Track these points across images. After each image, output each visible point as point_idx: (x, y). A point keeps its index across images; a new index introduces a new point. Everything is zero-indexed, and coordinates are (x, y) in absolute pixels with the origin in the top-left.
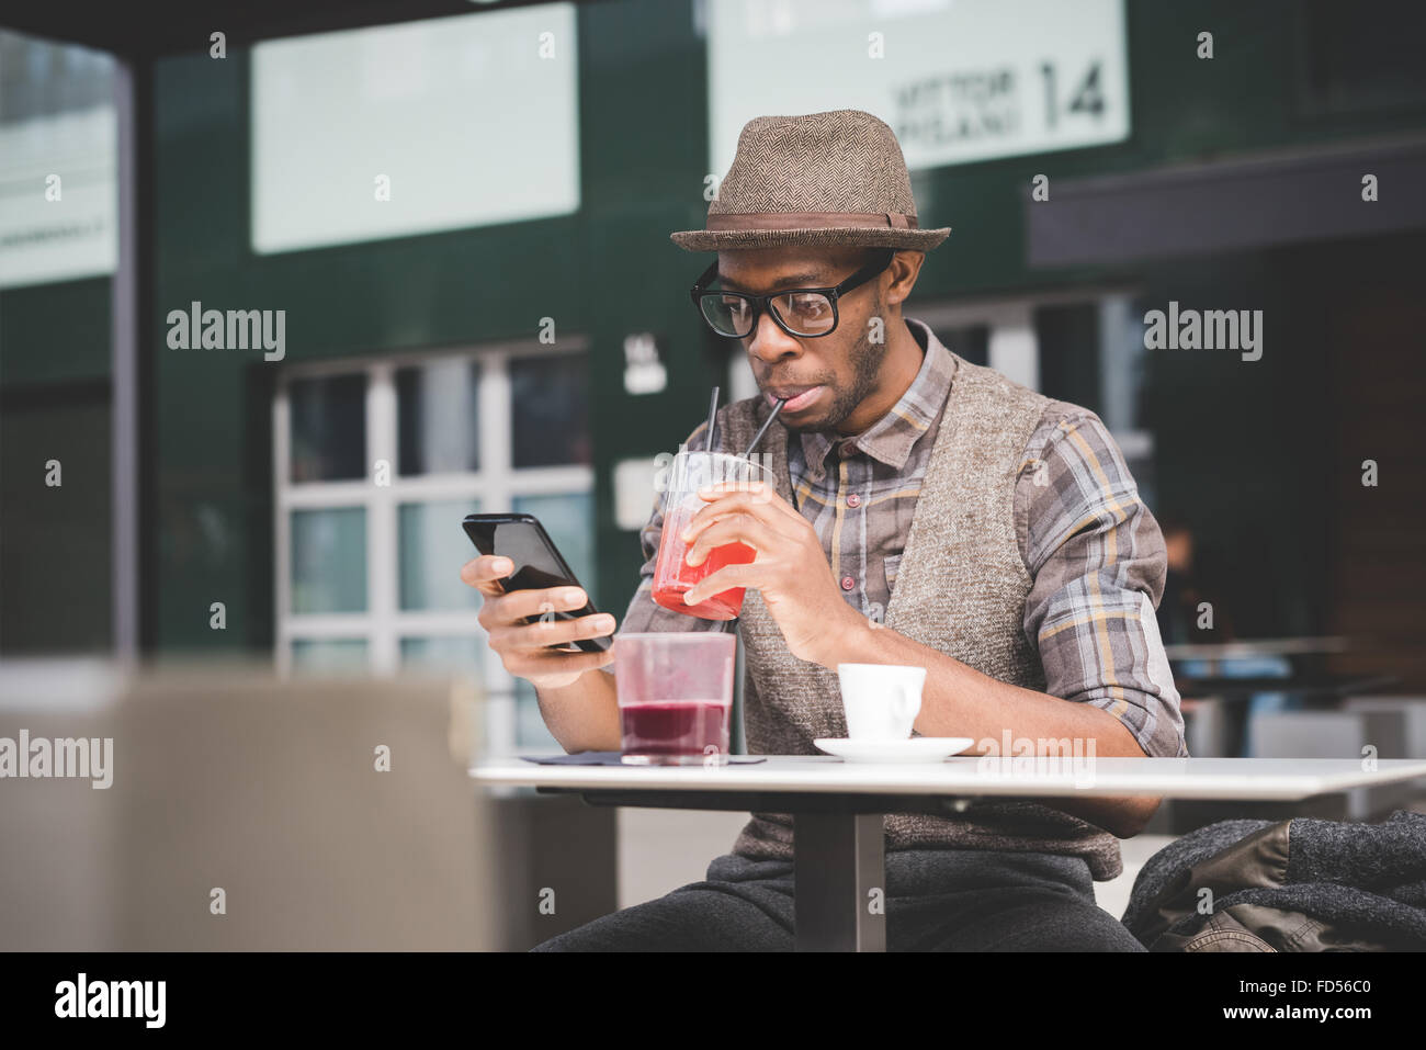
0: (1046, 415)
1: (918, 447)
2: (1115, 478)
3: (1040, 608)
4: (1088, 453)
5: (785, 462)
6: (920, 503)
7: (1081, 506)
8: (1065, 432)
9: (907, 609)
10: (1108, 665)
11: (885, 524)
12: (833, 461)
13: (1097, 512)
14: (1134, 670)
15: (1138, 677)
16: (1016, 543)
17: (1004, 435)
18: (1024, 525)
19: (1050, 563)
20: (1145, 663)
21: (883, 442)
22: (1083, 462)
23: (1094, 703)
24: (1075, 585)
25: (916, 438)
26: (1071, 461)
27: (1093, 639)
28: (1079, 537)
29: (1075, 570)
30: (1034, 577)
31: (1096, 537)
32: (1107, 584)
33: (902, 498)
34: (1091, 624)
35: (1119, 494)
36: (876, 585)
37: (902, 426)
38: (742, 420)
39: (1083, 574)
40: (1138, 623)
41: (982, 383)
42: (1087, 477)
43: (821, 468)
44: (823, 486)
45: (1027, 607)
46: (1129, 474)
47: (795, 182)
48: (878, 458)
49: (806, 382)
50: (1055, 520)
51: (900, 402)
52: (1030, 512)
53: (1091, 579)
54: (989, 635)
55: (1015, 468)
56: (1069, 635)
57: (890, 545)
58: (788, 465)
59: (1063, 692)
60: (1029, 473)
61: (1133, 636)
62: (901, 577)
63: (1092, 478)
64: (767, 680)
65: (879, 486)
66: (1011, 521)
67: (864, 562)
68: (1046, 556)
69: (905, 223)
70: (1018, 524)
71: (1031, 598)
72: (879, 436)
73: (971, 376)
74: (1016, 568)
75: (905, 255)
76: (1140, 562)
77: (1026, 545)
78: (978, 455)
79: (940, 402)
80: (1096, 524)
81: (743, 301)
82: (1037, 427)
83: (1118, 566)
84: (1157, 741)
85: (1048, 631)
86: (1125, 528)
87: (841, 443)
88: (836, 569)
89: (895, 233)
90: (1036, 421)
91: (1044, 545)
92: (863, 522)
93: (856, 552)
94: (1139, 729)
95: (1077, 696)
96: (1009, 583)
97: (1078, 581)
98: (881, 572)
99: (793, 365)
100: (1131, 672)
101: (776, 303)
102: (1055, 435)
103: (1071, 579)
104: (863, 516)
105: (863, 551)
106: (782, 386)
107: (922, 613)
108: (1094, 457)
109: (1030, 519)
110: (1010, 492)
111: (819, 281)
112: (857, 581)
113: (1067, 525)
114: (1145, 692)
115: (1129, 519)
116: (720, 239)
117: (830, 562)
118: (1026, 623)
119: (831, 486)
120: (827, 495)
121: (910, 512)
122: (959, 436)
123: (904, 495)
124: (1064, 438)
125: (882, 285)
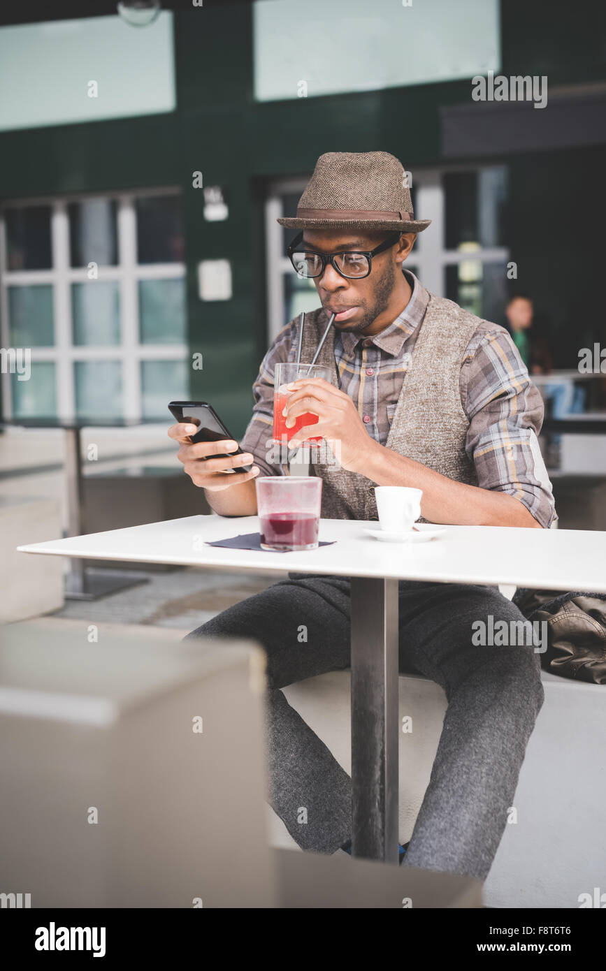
0: (478, 330)
1: (406, 344)
2: (516, 367)
3: (475, 440)
4: (501, 353)
5: (332, 350)
6: (407, 376)
7: (497, 384)
8: (489, 340)
9: (399, 436)
10: (512, 471)
11: (388, 387)
12: (359, 348)
13: (506, 387)
14: (527, 473)
15: (529, 478)
16: (460, 401)
17: (454, 339)
18: (465, 392)
19: (480, 414)
20: (533, 470)
21: (387, 340)
22: (499, 358)
23: (506, 492)
24: (494, 427)
25: (406, 339)
26: (493, 358)
27: (505, 457)
28: (496, 401)
29: (494, 419)
30: (470, 420)
31: (505, 401)
32: (511, 427)
33: (397, 372)
34: (503, 448)
35: (518, 376)
36: (382, 421)
37: (399, 331)
38: (308, 324)
39: (498, 421)
40: (528, 446)
41: (444, 309)
42: (501, 368)
43: (352, 353)
44: (353, 362)
45: (467, 438)
46: (524, 364)
47: (350, 192)
48: (385, 350)
49: (350, 304)
50: (482, 390)
51: (398, 318)
52: (468, 384)
53: (503, 424)
54: (444, 451)
55: (460, 359)
56: (491, 455)
57: (390, 398)
58: (334, 351)
59: (488, 486)
60: (468, 363)
61: (526, 454)
62: (396, 418)
63: (504, 368)
64: (321, 470)
65: (384, 363)
66: (458, 389)
67: (376, 408)
68: (478, 409)
69: (409, 217)
70: (462, 391)
71: (469, 433)
72: (385, 337)
73: (437, 304)
74: (460, 415)
75: (407, 235)
76: (529, 413)
77: (466, 402)
78: (440, 350)
79: (420, 318)
80: (506, 394)
81: (316, 256)
82: (473, 336)
83: (517, 416)
84: (540, 511)
85: (479, 453)
86: (522, 395)
87: (363, 340)
88: (361, 411)
89: (405, 223)
90: (473, 333)
91: (475, 404)
92: (376, 386)
93: (372, 402)
94: (530, 506)
95: (497, 488)
96: (456, 423)
97: (495, 425)
98: (385, 413)
99: (343, 293)
100: (525, 474)
101: (336, 258)
102: (483, 342)
103: (492, 423)
104: (376, 381)
105: (376, 402)
106: (336, 305)
107: (408, 438)
108: (505, 356)
109: (468, 389)
110: (458, 373)
111: (362, 247)
112: (372, 418)
113: (488, 394)
114: (533, 485)
115: (524, 390)
116: (308, 223)
117: (357, 407)
118: (467, 447)
119: (357, 362)
120: (354, 367)
121: (401, 380)
122: (429, 339)
123: (398, 371)
124: (489, 344)
125: (394, 252)
